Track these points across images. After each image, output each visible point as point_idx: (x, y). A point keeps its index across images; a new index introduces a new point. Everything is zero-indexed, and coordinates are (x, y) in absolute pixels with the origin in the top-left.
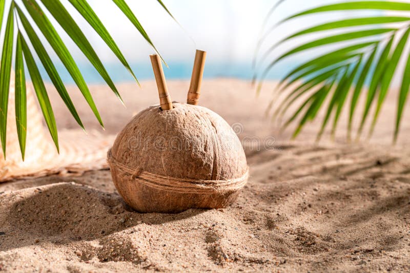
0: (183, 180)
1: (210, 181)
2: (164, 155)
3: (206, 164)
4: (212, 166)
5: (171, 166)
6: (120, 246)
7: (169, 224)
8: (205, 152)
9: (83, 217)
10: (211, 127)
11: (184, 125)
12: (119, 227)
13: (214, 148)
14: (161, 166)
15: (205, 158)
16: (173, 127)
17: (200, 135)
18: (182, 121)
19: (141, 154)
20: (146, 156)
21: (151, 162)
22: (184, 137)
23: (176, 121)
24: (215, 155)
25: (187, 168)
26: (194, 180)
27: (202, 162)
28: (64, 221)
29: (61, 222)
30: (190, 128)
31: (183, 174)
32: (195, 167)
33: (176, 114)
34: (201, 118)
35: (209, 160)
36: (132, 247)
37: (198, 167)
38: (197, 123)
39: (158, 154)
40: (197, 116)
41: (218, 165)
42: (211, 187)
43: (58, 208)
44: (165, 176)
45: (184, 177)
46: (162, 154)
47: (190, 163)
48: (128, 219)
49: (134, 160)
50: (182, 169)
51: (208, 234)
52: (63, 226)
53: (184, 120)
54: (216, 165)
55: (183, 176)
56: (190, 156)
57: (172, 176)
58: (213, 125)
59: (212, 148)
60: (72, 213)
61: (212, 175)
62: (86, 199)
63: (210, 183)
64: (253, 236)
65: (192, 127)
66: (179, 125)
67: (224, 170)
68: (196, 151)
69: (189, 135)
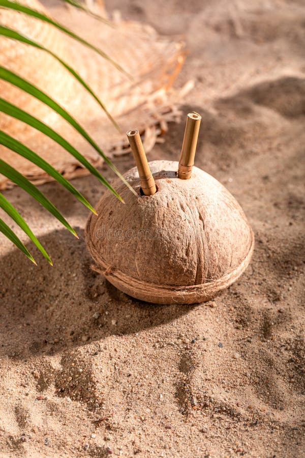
0: (160, 286)
1: (194, 286)
2: (138, 259)
3: (188, 270)
4: (195, 272)
5: (146, 271)
6: (79, 373)
7: (143, 334)
8: (185, 257)
9: (61, 290)
10: (198, 222)
11: (163, 224)
12: (90, 327)
13: (199, 251)
14: (135, 270)
15: (186, 265)
16: (150, 225)
17: (181, 236)
18: (161, 217)
19: (115, 250)
20: (119, 254)
21: (124, 263)
22: (161, 240)
23: (154, 217)
24: (199, 258)
25: (164, 276)
26: (173, 287)
27: (183, 269)
28: (41, 291)
29: (38, 294)
30: (170, 227)
31: (160, 281)
32: (174, 274)
33: (156, 205)
34: (187, 209)
35: (191, 266)
36: (91, 381)
37: (177, 274)
38: (179, 219)
39: (131, 256)
40: (182, 207)
41: (203, 269)
42: (195, 292)
43: (37, 272)
44: (140, 280)
45: (161, 284)
46: (136, 258)
47: (169, 270)
48: (102, 313)
49: (107, 255)
50: (159, 276)
51: (184, 356)
52: (39, 299)
53: (164, 215)
54: (201, 270)
55: (159, 283)
56: (168, 264)
57: (148, 282)
58: (201, 218)
59: (195, 251)
60: (51, 281)
61: (195, 281)
62: (68, 263)
63: (194, 288)
64: (237, 355)
65: (172, 226)
66: (158, 223)
67: (211, 272)
68: (175, 257)
69: (168, 237)
